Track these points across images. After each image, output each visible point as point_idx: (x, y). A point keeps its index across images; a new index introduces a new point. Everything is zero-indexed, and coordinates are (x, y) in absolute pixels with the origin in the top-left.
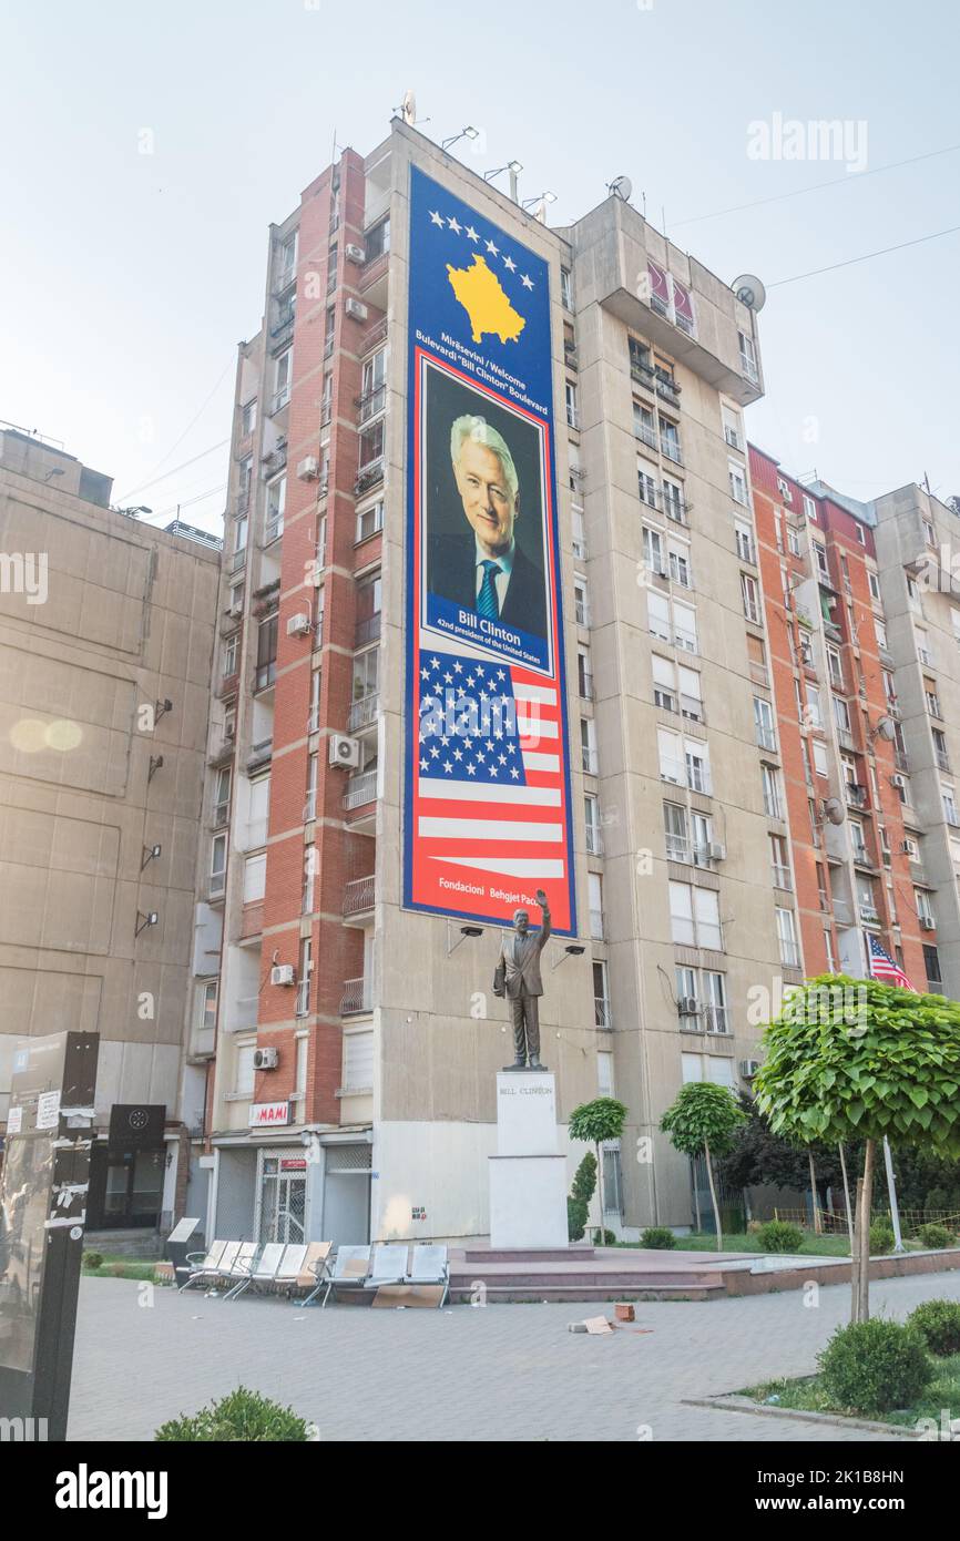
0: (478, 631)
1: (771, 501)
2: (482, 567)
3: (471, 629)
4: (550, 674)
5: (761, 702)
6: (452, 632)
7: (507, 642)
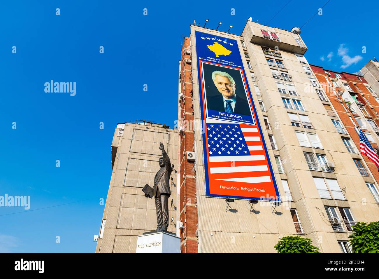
0: (226, 116)
1: (323, 75)
2: (226, 102)
3: (224, 116)
4: (254, 124)
5: (335, 121)
6: (218, 118)
7: (237, 118)
